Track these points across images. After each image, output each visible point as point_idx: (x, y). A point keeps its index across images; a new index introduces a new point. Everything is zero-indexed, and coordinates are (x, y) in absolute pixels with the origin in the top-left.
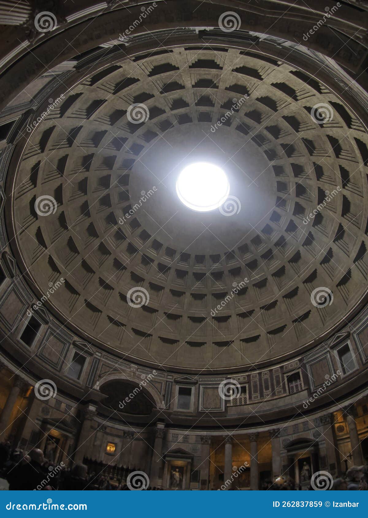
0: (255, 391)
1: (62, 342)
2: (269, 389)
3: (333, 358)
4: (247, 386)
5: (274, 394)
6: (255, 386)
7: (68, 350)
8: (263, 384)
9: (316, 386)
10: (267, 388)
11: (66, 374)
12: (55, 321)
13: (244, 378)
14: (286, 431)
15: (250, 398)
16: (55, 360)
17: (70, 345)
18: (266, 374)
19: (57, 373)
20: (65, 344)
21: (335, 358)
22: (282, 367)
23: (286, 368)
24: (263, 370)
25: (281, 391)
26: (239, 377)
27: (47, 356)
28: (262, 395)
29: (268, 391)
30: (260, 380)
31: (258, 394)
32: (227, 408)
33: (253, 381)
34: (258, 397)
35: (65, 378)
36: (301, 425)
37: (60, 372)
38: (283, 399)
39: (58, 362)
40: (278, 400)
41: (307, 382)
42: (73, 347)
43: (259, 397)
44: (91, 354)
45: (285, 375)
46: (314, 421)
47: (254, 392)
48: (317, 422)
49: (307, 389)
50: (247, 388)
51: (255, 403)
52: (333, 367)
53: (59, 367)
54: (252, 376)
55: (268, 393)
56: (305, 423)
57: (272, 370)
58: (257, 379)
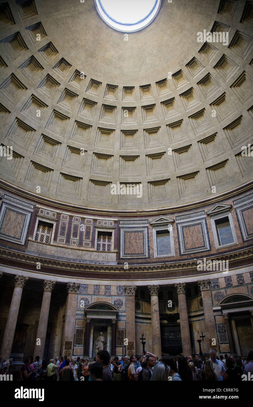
0: (62, 234)
2: (76, 237)
3: (150, 235)
4: (55, 225)
5: (81, 244)
6: (63, 228)
8: (72, 230)
9: (126, 254)
10: (75, 235)
13: (54, 215)
14: (86, 289)
15: (55, 239)
18: (77, 220)
21: (152, 236)
22: (95, 220)
23: (100, 223)
24: (75, 215)
25: (88, 244)
26: (48, 211)
28: (68, 241)
29: (75, 238)
30: (70, 223)
31: (64, 238)
32: (27, 241)
33: (62, 222)
34: (63, 241)
36: (103, 287)
38: (90, 253)
40: (85, 252)
41: (117, 245)
43: (65, 241)
45: (97, 230)
46: (117, 288)
47: (60, 234)
48: (120, 290)
49: (117, 253)
50: (54, 227)
51: (60, 247)
52: (148, 244)
54: (63, 216)
55: (75, 241)
56: (108, 287)
57: (85, 218)
58: (67, 221)
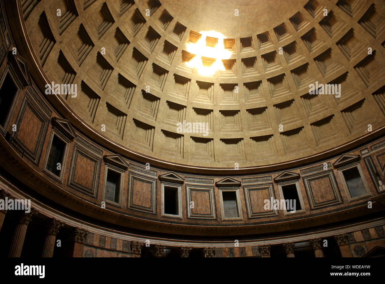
1: (324, 177)
7: (335, 178)
11: (350, 199)
12: (303, 169)
16: (330, 197)
17: (333, 172)
19: (342, 206)
20: (328, 176)
27: (321, 201)
35: (352, 204)
37: (343, 203)
39: (335, 196)
42: (336, 170)
44: (358, 159)
53: (340, 199)
